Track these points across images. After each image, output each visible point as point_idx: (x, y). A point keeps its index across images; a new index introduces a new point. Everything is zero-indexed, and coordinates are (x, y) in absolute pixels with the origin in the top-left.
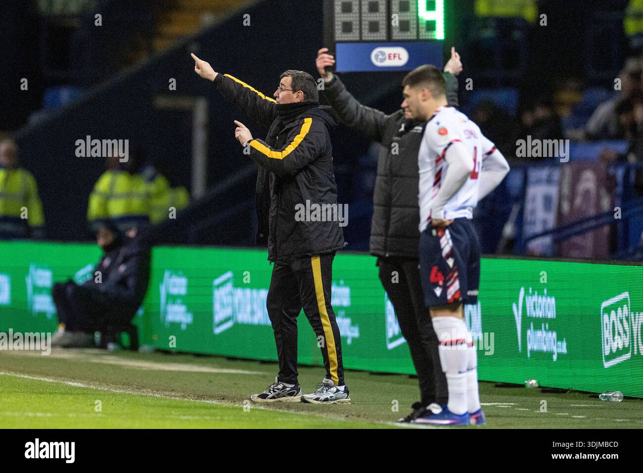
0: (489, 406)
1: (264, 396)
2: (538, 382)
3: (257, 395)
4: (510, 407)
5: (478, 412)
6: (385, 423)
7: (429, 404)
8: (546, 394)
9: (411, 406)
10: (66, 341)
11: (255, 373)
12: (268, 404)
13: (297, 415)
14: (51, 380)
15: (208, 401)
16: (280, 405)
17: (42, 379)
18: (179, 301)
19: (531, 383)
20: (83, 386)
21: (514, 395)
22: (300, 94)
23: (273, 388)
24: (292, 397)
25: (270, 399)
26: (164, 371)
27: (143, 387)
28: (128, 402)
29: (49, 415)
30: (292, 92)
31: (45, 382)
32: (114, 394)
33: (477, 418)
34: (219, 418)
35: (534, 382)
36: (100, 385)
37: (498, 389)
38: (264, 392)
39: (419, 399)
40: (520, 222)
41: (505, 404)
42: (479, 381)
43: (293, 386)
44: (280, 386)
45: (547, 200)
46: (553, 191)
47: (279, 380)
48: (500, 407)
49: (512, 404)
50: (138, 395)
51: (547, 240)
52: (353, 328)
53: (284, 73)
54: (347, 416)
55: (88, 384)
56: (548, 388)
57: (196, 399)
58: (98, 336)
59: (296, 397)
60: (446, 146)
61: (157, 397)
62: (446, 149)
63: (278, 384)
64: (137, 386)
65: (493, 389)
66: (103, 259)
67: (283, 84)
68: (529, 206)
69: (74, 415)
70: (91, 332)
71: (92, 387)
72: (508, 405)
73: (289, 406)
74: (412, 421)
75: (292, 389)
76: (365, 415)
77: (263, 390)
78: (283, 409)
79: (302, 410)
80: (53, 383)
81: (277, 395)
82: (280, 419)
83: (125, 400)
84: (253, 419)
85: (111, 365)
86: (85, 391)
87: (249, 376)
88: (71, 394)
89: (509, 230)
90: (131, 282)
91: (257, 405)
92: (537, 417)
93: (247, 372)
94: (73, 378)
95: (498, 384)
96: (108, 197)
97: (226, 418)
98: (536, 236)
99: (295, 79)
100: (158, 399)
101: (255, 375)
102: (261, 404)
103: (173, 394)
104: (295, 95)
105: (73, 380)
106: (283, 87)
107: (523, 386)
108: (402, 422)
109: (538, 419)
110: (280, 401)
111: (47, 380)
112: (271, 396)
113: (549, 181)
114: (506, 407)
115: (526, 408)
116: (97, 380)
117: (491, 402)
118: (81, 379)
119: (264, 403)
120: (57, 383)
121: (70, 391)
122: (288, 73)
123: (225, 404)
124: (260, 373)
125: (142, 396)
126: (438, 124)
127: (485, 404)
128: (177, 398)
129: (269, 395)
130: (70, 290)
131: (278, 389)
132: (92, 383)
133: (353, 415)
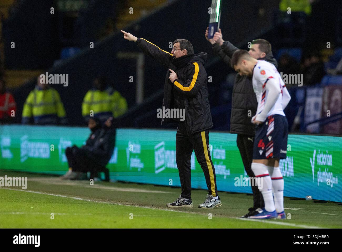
0: (287, 209)
1: (173, 205)
2: (312, 197)
3: (170, 204)
4: (298, 210)
5: (282, 212)
6: (235, 218)
7: (257, 208)
8: (316, 203)
9: (248, 209)
10: (73, 177)
11: (168, 193)
12: (175, 209)
13: (190, 214)
14: (65, 197)
15: (145, 207)
16: (181, 209)
17: (61, 196)
18: (137, 157)
19: (308, 197)
20: (81, 199)
21: (300, 204)
22: (185, 51)
23: (178, 201)
24: (188, 205)
25: (177, 206)
26: (123, 192)
27: (112, 200)
28: (104, 208)
29: (64, 214)
30: (181, 50)
31: (62, 197)
32: (97, 203)
33: (282, 216)
34: (150, 215)
35: (310, 197)
36: (90, 199)
37: (291, 201)
38: (174, 203)
39: (252, 206)
40: (303, 116)
41: (296, 208)
42: (284, 197)
43: (189, 200)
44: (182, 200)
45: (316, 105)
46: (319, 100)
47: (182, 196)
48: (293, 210)
49: (299, 208)
50: (109, 204)
51: (316, 125)
52: (227, 171)
53: (175, 41)
54: (216, 215)
55: (84, 199)
56: (317, 200)
57: (139, 206)
58: (89, 174)
59: (190, 205)
60: (265, 81)
61: (119, 205)
62: (266, 82)
63: (181, 199)
64: (108, 199)
65: (289, 201)
66: (91, 135)
67: (175, 47)
68: (307, 108)
69: (77, 214)
70: (85, 172)
71: (86, 200)
72: (297, 209)
73: (186, 209)
74: (248, 217)
75: (188, 201)
76: (224, 214)
77: (173, 201)
78: (183, 211)
79: (193, 212)
80: (66, 198)
81: (180, 204)
82: (181, 216)
83: (103, 207)
84: (168, 216)
85: (96, 189)
86: (83, 202)
87: (166, 194)
88: (75, 203)
89: (297, 120)
90: (105, 147)
91: (170, 208)
92: (311, 215)
93: (164, 192)
94: (76, 196)
95: (292, 198)
96: (91, 103)
97: (154, 215)
98: (311, 123)
99: (182, 43)
100: (119, 206)
101: (168, 194)
102: (172, 208)
103: (127, 203)
104: (182, 52)
105: (76, 197)
106: (176, 48)
107: (304, 199)
108: (243, 217)
109: (312, 216)
110: (181, 207)
111: (63, 196)
112: (177, 204)
113: (317, 95)
114: (296, 210)
115: (306, 210)
116: (89, 196)
117: (288, 207)
118: (80, 196)
119: (173, 208)
120: (68, 198)
121: (75, 202)
122: (178, 41)
123: (154, 208)
124: (171, 193)
125: (112, 205)
126: (260, 68)
127: (285, 208)
128: (129, 206)
129: (176, 204)
130: (74, 151)
131: (181, 201)
132: (86, 198)
133: (218, 214)
